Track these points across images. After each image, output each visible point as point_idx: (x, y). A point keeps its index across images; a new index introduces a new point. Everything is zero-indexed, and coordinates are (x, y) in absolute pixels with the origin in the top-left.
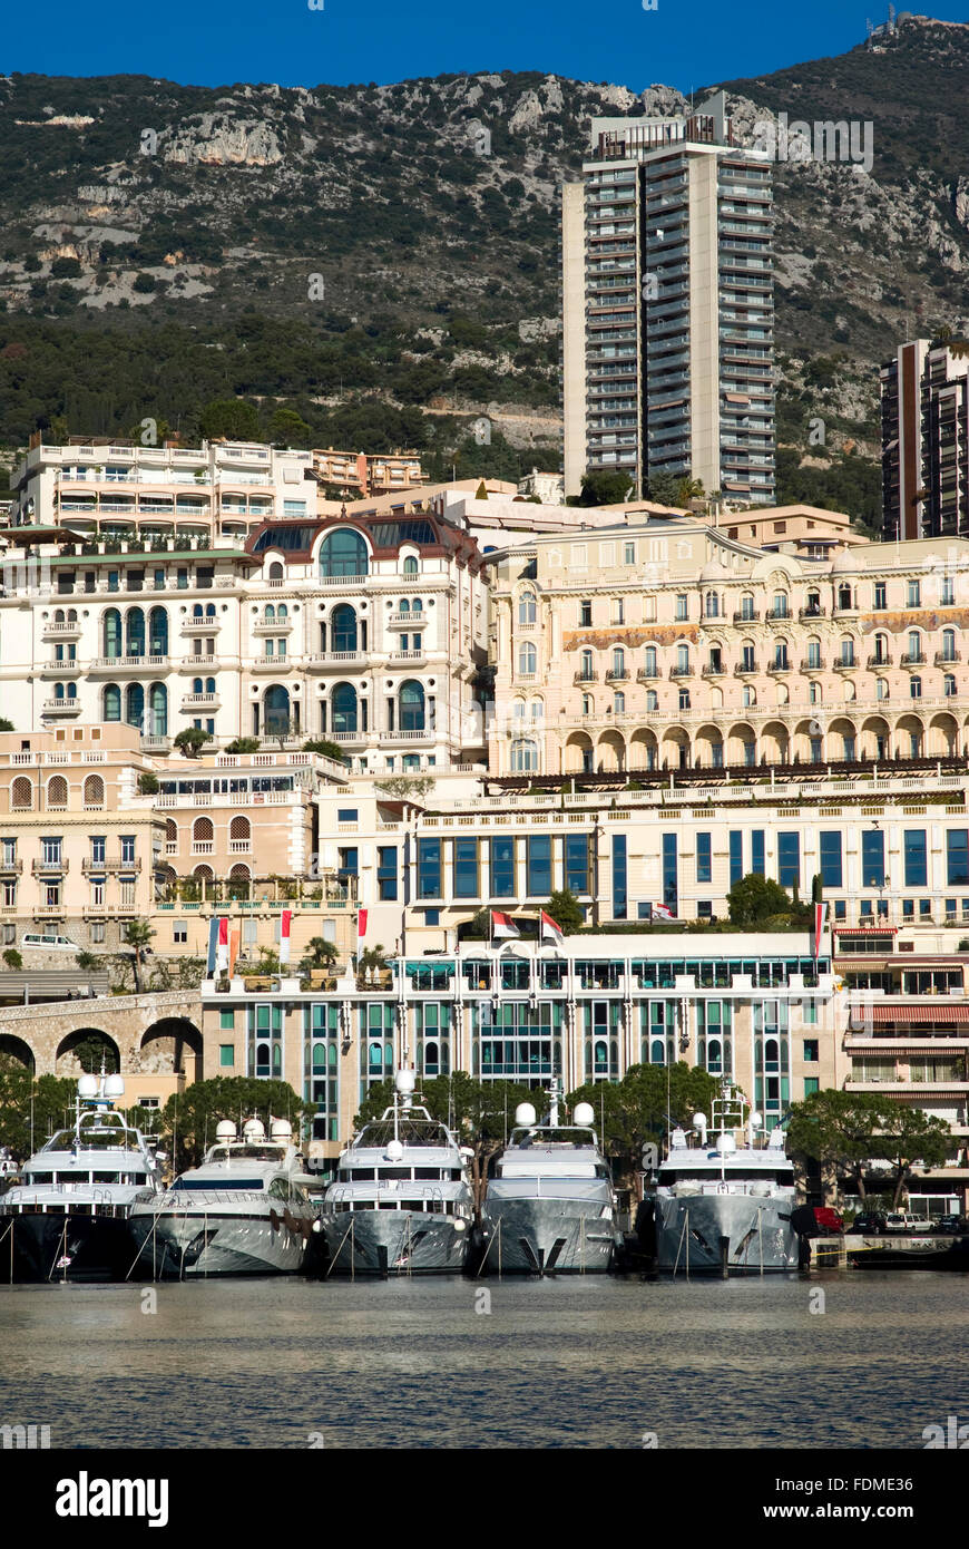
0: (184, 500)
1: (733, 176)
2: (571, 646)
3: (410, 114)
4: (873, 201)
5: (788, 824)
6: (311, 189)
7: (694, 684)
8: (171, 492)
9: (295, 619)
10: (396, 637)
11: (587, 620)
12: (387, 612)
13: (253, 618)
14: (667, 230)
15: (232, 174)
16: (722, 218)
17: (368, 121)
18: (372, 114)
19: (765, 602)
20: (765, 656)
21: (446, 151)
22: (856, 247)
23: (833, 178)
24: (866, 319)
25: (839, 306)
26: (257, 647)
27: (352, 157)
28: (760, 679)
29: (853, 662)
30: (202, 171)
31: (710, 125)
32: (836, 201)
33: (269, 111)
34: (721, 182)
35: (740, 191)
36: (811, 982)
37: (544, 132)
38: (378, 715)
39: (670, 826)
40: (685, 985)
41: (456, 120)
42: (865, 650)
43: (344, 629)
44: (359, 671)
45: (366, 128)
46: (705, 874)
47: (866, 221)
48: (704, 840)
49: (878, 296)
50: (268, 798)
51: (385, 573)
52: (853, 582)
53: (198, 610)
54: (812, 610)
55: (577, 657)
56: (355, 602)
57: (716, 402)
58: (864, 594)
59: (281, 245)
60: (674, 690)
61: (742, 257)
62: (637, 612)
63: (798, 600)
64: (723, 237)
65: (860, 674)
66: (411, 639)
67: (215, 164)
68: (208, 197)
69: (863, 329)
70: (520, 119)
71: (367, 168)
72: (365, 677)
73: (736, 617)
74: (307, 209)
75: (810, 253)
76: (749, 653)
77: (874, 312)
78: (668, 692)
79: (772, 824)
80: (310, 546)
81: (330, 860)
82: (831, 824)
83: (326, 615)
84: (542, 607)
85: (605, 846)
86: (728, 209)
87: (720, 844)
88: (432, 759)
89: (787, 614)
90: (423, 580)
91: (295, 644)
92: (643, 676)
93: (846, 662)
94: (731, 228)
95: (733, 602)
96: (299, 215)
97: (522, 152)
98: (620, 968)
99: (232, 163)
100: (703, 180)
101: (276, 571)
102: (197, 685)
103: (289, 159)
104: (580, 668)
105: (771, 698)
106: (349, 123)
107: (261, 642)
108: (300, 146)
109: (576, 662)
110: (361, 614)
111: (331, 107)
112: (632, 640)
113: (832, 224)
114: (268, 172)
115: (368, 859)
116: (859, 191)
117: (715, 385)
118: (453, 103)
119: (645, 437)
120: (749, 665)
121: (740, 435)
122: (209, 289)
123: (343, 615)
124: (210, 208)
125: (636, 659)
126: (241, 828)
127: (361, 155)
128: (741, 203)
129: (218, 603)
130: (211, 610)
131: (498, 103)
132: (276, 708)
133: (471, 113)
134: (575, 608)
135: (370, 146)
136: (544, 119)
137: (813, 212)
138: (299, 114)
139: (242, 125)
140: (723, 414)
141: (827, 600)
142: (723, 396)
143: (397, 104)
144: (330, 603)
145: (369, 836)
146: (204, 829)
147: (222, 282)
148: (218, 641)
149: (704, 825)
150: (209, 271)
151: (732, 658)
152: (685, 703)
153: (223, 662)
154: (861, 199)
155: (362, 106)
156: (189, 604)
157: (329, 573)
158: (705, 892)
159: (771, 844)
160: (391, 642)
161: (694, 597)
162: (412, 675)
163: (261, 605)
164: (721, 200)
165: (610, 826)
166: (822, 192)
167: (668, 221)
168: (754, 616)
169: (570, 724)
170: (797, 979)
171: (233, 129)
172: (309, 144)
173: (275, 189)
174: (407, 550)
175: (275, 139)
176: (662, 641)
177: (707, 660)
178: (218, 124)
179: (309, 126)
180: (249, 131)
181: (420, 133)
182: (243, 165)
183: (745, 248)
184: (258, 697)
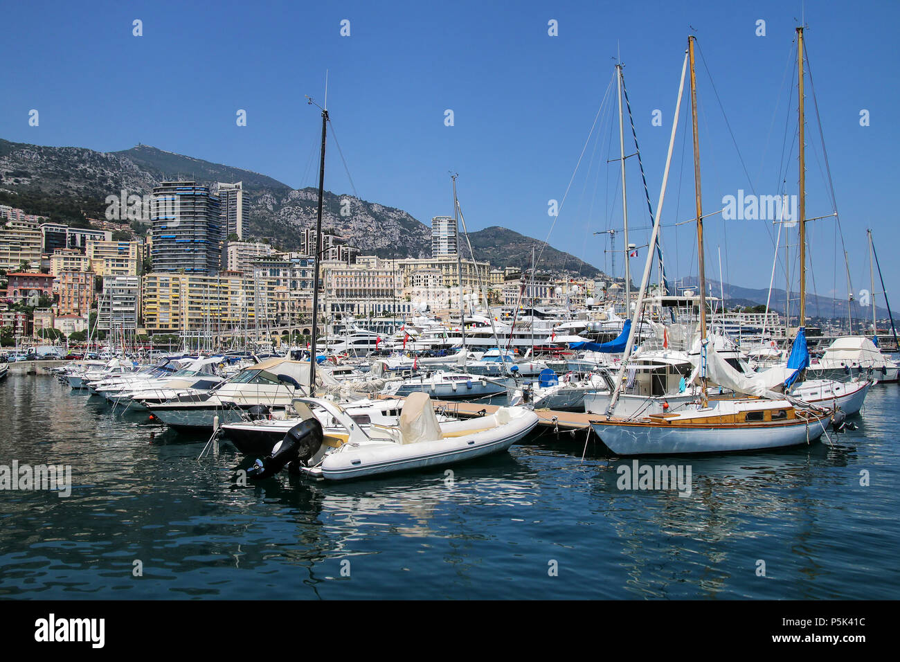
97: (85, 163)
136: (89, 157)
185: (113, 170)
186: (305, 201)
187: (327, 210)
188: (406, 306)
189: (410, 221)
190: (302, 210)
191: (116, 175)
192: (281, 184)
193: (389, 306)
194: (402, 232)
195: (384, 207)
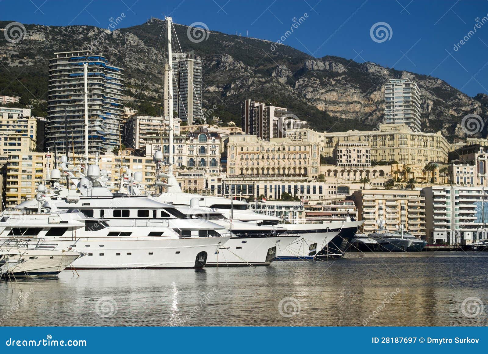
0: (160, 125)
1: (196, 65)
2: (240, 154)
3: (69, 32)
4: (155, 54)
5: (283, 184)
6: (51, 46)
7: (259, 161)
8: (158, 124)
9: (195, 148)
10: (211, 151)
11: (242, 150)
12: (210, 148)
13: (188, 147)
14: (184, 73)
15: (36, 42)
16: (194, 72)
17: (60, 33)
18: (61, 32)
19: (271, 149)
20: (271, 157)
21: (76, 40)
22: (153, 63)
23: (148, 49)
24: (155, 76)
25: (151, 74)
26: (188, 152)
27: (59, 40)
28: (270, 161)
29: (285, 159)
30: (31, 41)
31: (191, 56)
32: (149, 54)
33: (43, 30)
34: (194, 66)
35: (197, 67)
36: (302, 209)
37: (94, 37)
38: (208, 164)
39: (266, 184)
40: (283, 209)
41: (77, 34)
42: (287, 157)
43: (203, 150)
44: (205, 157)
45: (60, 35)
46: (271, 191)
47: (154, 58)
48: (271, 186)
49: (157, 72)
50: (200, 177)
51: (210, 141)
52: (285, 146)
53: (179, 146)
54: (279, 150)
55: (241, 156)
56: (205, 146)
57: (193, 103)
58: (287, 148)
59: (46, 56)
60: (256, 161)
61: (197, 78)
62: (250, 149)
63: (276, 149)
64: (194, 75)
65: (286, 160)
66: (213, 152)
67: (32, 40)
68: (32, 46)
69: (155, 78)
70: (90, 35)
71: (62, 42)
72: (206, 158)
73: (266, 151)
74: (51, 50)
75: (144, 63)
76: (268, 157)
77: (156, 75)
78: (255, 162)
79: (281, 184)
80: (197, 137)
81: (210, 187)
82: (290, 184)
83: (200, 148)
84: (235, 148)
85: (256, 187)
86: (195, 70)
87: (273, 187)
88: (217, 171)
89: (274, 151)
90: (216, 143)
91: (195, 152)
92: (251, 159)
93: (284, 158)
94: (195, 74)
95: (266, 148)
96: (49, 51)
97: (90, 41)
98: (274, 206)
99: (36, 40)
100: (191, 65)
101: (192, 140)
102: (179, 158)
103: (47, 40)
104: (241, 158)
105: (272, 164)
106: (57, 34)
107: (189, 151)
108: (49, 37)
109: (240, 157)
110: (206, 148)
111: (54, 30)
112: (250, 154)
113: (148, 58)
114: (43, 42)
115: (216, 187)
116: (153, 52)
117: (193, 100)
118: (77, 31)
119: (179, 108)
120: (268, 158)
121: (196, 109)
122: (33, 64)
123: (203, 148)
124: (32, 48)
125: (250, 157)
126: (196, 182)
127: (60, 40)
128: (197, 69)
129: (183, 145)
130: (182, 146)
131: (86, 31)
132: (191, 162)
133: (80, 33)
134: (240, 148)
135: (62, 38)
136: (94, 35)
137: (144, 55)
138: (48, 31)
139: (38, 33)
140: (194, 105)
141: (281, 149)
142: (194, 102)
143: (66, 30)
144: (201, 146)
145: (216, 184)
146: (190, 182)
147: (35, 63)
148: (183, 151)
149: (271, 184)
150: (33, 61)
151: (266, 157)
152: (258, 164)
153: (183, 154)
154: (153, 54)
155: (59, 30)
156: (178, 145)
157: (200, 141)
158: (271, 194)
159: (281, 187)
160: (210, 152)
161: (260, 147)
162: (214, 158)
163: (189, 145)
164: (194, 69)
165: (256, 184)
166: (146, 52)
167: (184, 72)
168: (269, 151)
169: (240, 166)
170: (299, 208)
171: (36, 33)
172: (51, 37)
173: (44, 45)
174: (213, 138)
175: (44, 36)
176: (254, 154)
177: (262, 157)
178: (33, 32)
179: (50, 34)
180: (39, 34)
181: (70, 36)
182: (38, 40)
183: (198, 77)
184: (189, 160)
185: (116, 47)
186: (322, 71)
187: (346, 81)
188: (318, 188)
189: (446, 90)
190: (318, 82)
191: (119, 52)
192: (303, 53)
193: (290, 187)
194: (436, 103)
195: (415, 74)
